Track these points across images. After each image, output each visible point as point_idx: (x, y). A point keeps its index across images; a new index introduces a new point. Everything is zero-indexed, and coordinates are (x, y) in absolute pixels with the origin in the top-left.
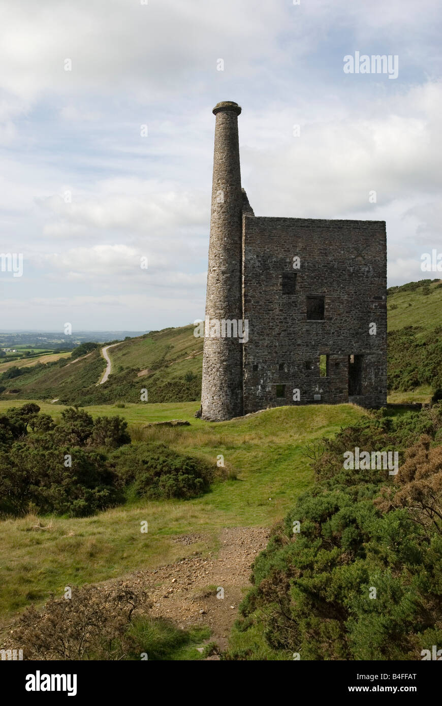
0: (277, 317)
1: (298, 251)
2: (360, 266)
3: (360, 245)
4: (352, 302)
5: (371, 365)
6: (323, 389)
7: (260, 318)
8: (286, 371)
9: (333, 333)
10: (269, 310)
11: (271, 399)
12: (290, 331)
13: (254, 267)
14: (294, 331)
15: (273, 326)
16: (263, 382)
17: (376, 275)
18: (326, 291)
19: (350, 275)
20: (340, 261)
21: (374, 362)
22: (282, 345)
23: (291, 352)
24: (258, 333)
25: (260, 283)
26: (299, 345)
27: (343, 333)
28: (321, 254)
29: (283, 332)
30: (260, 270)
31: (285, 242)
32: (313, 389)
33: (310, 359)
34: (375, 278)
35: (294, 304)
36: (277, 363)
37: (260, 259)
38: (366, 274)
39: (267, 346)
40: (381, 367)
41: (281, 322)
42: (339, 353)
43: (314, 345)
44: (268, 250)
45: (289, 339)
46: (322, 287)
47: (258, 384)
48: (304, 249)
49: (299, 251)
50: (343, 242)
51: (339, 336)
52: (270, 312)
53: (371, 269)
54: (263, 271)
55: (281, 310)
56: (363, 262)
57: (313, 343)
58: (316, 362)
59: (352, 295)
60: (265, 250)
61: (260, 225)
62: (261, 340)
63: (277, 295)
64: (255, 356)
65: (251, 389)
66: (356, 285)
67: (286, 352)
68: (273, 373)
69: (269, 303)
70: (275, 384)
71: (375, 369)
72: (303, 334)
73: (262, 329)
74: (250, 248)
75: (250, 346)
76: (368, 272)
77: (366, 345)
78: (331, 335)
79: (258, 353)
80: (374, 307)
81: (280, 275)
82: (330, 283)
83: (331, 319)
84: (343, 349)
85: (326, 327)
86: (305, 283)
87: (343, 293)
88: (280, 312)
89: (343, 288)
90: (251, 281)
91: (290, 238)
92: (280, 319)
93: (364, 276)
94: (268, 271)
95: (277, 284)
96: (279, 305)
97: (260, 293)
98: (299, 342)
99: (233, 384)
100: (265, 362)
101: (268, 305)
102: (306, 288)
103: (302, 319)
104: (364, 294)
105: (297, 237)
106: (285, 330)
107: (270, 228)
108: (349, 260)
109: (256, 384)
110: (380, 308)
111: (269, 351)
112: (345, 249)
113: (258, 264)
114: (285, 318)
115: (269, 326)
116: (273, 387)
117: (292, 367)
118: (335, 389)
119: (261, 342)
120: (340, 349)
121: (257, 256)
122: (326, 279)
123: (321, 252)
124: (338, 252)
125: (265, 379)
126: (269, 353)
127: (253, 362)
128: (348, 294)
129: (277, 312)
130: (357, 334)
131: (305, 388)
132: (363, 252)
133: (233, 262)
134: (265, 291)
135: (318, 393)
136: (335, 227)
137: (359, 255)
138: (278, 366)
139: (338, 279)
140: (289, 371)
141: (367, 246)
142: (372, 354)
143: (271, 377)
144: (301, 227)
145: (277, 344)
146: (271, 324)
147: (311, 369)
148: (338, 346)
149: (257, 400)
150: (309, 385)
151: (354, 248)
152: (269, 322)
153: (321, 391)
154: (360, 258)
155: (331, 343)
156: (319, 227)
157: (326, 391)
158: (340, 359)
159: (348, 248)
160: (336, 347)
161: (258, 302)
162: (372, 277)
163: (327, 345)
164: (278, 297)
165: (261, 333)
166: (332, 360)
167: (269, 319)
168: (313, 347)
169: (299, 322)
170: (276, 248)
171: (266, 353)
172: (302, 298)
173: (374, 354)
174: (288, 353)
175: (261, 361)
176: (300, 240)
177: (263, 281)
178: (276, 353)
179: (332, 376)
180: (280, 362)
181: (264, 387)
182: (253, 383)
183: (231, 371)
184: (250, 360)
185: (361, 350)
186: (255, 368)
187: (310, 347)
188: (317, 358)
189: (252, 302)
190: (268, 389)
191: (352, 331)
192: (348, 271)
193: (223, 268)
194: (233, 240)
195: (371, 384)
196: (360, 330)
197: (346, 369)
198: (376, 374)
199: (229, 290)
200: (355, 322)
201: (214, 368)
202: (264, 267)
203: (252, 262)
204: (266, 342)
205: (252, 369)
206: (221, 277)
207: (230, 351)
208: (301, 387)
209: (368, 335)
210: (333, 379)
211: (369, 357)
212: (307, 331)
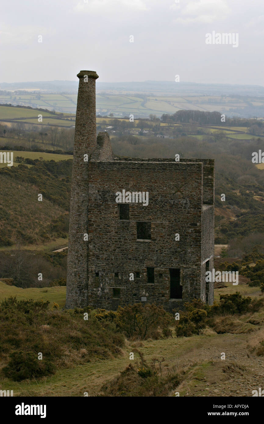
0: (113, 237)
1: (129, 188)
2: (179, 200)
3: (179, 183)
4: (172, 227)
5: (188, 277)
6: (149, 293)
7: (100, 238)
8: (120, 278)
9: (157, 251)
10: (107, 232)
11: (108, 298)
12: (123, 248)
13: (96, 200)
14: (126, 248)
15: (110, 244)
16: (103, 285)
17: (192, 206)
18: (152, 218)
19: (171, 206)
20: (163, 195)
21: (190, 275)
22: (117, 259)
23: (123, 264)
24: (98, 249)
25: (101, 212)
26: (130, 259)
27: (165, 251)
28: (147, 190)
29: (118, 249)
30: (101, 202)
31: (119, 181)
32: (141, 293)
33: (139, 270)
34: (191, 209)
35: (126, 228)
36: (113, 272)
37: (100, 194)
38: (184, 206)
39: (105, 259)
41: (116, 241)
42: (162, 266)
43: (142, 259)
44: (107, 187)
45: (122, 254)
46: (148, 215)
47: (99, 287)
48: (135, 186)
49: (131, 187)
50: (166, 181)
51: (162, 253)
52: (108, 233)
53: (188, 202)
54: (103, 203)
55: (116, 232)
56: (182, 196)
57: (141, 258)
58: (143, 273)
59: (173, 222)
60: (104, 187)
61: (100, 168)
62: (101, 254)
63: (113, 221)
64: (96, 266)
65: (94, 290)
66: (176, 214)
67: (120, 264)
68: (110, 279)
69: (107, 226)
70: (111, 287)
71: (191, 280)
72: (133, 251)
73: (102, 246)
74: (93, 185)
75: (93, 259)
76: (186, 204)
77: (184, 261)
78: (155, 252)
79: (98, 264)
80: (190, 231)
81: (116, 205)
82: (155, 212)
83: (155, 240)
84: (165, 263)
85: (151, 246)
86: (136, 212)
87: (165, 220)
88: (116, 234)
89: (165, 216)
90: (94, 210)
91: (124, 177)
92: (116, 239)
93: (183, 207)
94: (107, 202)
95: (113, 213)
96: (115, 228)
97: (101, 219)
98: (130, 257)
99: (81, 285)
100: (104, 270)
101: (106, 228)
102: (136, 216)
103: (133, 239)
104: (182, 222)
105: (129, 176)
106: (119, 248)
107: (108, 169)
108: (170, 194)
109: (97, 286)
110: (195, 233)
111: (107, 263)
112: (167, 186)
113: (99, 197)
114: (120, 239)
115: (107, 244)
116: (110, 289)
117: (124, 275)
118: (158, 294)
119: (101, 256)
120: (162, 263)
121: (98, 191)
122: (151, 209)
124: (161, 188)
125: (104, 283)
126: (107, 264)
127: (95, 271)
128: (169, 221)
129: (113, 233)
130: (176, 252)
131: (134, 292)
132: (182, 188)
133: (83, 195)
134: (105, 218)
135: (145, 296)
136: (160, 169)
137: (179, 191)
138: (114, 274)
139: (161, 209)
140: (122, 278)
141: (185, 184)
142: (188, 268)
143: (109, 282)
144: (133, 168)
145: (113, 258)
146: (109, 243)
147: (139, 277)
148: (161, 261)
149: (99, 299)
150: (138, 290)
151: (174, 185)
152: (107, 241)
153: (147, 294)
154: (179, 193)
155: (155, 258)
156: (147, 169)
157: (152, 295)
158: (162, 271)
159: (170, 185)
160: (159, 261)
161: (99, 226)
162: (189, 208)
163: (152, 260)
164: (114, 222)
165: (101, 249)
166: (156, 271)
167: (107, 238)
168: (141, 261)
169: (130, 242)
170: (112, 185)
171: (104, 264)
172: (133, 222)
173: (190, 268)
174: (121, 265)
175: (101, 270)
176: (131, 179)
177: (103, 210)
178: (112, 264)
179: (156, 284)
180: (116, 271)
181: (103, 289)
182: (95, 285)
183: (79, 276)
184: (93, 269)
185: (179, 265)
186: (97, 274)
187: (139, 261)
188: (144, 270)
189: (94, 226)
190: (106, 291)
191: (172, 250)
192: (170, 203)
193: (76, 199)
194: (83, 178)
195: (187, 291)
196: (178, 249)
197: (167, 279)
198: (192, 284)
199: (79, 216)
200: (175, 243)
201: (69, 272)
202: (104, 199)
203: (95, 196)
204: (105, 256)
205: (94, 276)
206: (75, 206)
207: (79, 261)
208: (131, 291)
209: (186, 253)
210: (157, 286)
211: (186, 271)
212: (136, 248)
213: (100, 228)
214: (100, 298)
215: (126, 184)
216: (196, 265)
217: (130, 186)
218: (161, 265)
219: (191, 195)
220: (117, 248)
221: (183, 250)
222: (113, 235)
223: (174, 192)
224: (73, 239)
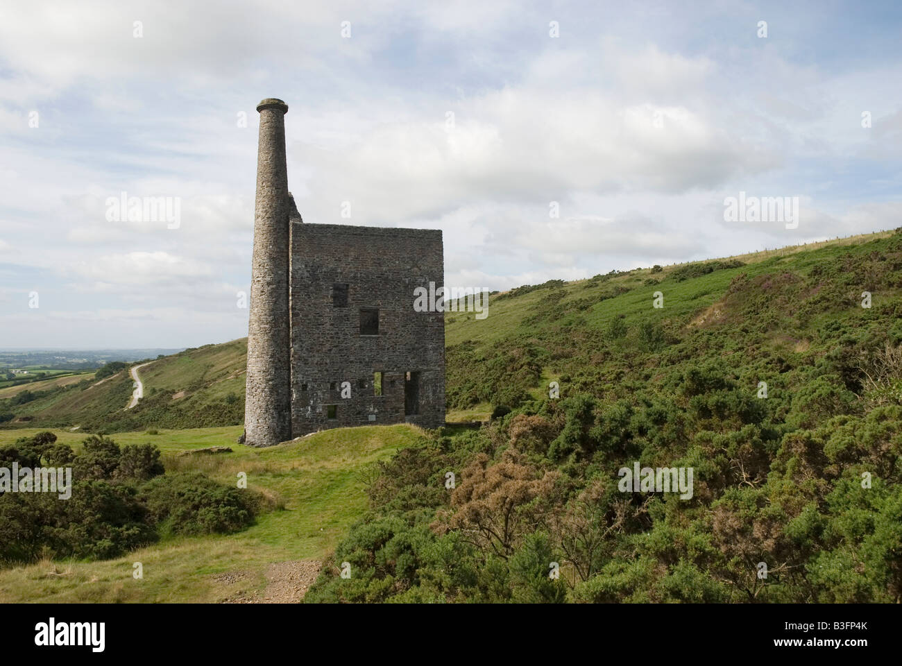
0: (327, 332)
1: (350, 261)
2: (417, 277)
3: (415, 255)
4: (407, 315)
5: (429, 382)
6: (378, 409)
7: (309, 333)
8: (338, 390)
9: (388, 349)
10: (319, 325)
11: (322, 421)
12: (342, 346)
13: (302, 278)
14: (346, 347)
15: (323, 342)
16: (313, 403)
18: (380, 303)
19: (406, 287)
20: (395, 271)
21: (432, 379)
22: (333, 362)
23: (343, 370)
24: (307, 349)
25: (309, 295)
26: (352, 362)
27: (399, 349)
30: (309, 281)
31: (336, 251)
32: (367, 409)
33: (364, 376)
35: (346, 318)
36: (328, 382)
37: (309, 269)
38: (421, 286)
39: (317, 364)
40: (438, 384)
41: (331, 338)
42: (395, 370)
43: (368, 362)
44: (318, 260)
45: (341, 356)
46: (376, 300)
47: (308, 405)
48: (356, 258)
50: (398, 252)
51: (394, 352)
52: (321, 326)
53: (428, 280)
54: (312, 282)
55: (332, 325)
56: (419, 273)
57: (367, 359)
58: (370, 380)
59: (408, 308)
60: (314, 259)
61: (309, 232)
62: (311, 357)
63: (328, 308)
64: (304, 374)
65: (300, 411)
66: (412, 297)
67: (338, 370)
68: (324, 393)
69: (319, 316)
70: (326, 405)
71: (432, 387)
72: (355, 350)
73: (312, 345)
74: (298, 257)
75: (299, 364)
76: (425, 283)
77: (424, 361)
78: (385, 351)
79: (307, 371)
80: (430, 320)
81: (331, 286)
82: (385, 295)
83: (386, 333)
84: (399, 366)
85: (381, 342)
86: (358, 295)
87: (398, 306)
88: (331, 327)
89: (398, 301)
90: (299, 292)
91: (342, 247)
92: (331, 334)
94: (318, 282)
95: (327, 296)
96: (330, 319)
97: (309, 306)
98: (352, 358)
99: (279, 405)
100: (315, 381)
101: (318, 319)
102: (359, 300)
103: (355, 334)
105: (349, 245)
107: (319, 235)
108: (404, 270)
109: (305, 405)
110: (437, 322)
111: (320, 369)
112: (400, 259)
113: (306, 274)
114: (337, 333)
115: (319, 342)
116: (324, 408)
118: (391, 409)
119: (310, 359)
120: (396, 366)
121: (306, 266)
122: (380, 290)
123: (375, 263)
124: (392, 262)
125: (315, 399)
126: (319, 371)
127: (302, 382)
128: (403, 308)
129: (328, 326)
130: (413, 349)
131: (359, 408)
132: (419, 262)
133: (280, 272)
134: (315, 304)
135: (372, 413)
136: (389, 236)
137: (415, 265)
138: (329, 386)
139: (393, 291)
140: (341, 390)
141: (423, 256)
142: (430, 371)
143: (322, 397)
144: (353, 234)
145: (328, 361)
146: (321, 340)
147: (365, 388)
148: (393, 362)
149: (307, 422)
150: (363, 405)
151: (409, 258)
152: (319, 338)
153: (376, 411)
154: (416, 269)
155: (386, 359)
156: (373, 235)
157: (382, 411)
158: (396, 376)
159: (404, 258)
160: (391, 363)
161: (307, 316)
163: (381, 361)
164: (328, 310)
165: (310, 350)
166: (387, 377)
167: (319, 334)
168: (367, 364)
169: (352, 338)
170: (326, 258)
171: (317, 372)
172: (354, 311)
173: (432, 370)
174: (340, 371)
175: (311, 379)
176: (352, 249)
177: (312, 293)
178: (327, 371)
179: (388, 395)
180: (332, 381)
181: (314, 408)
182: (302, 404)
183: (277, 391)
184: (298, 379)
185: (417, 367)
186: (305, 387)
187: (364, 364)
188: (371, 376)
189: (301, 316)
190: (318, 410)
191: (407, 347)
192: (404, 282)
193: (268, 279)
194: (279, 248)
195: (428, 402)
196: (417, 345)
197: (402, 387)
198: (434, 392)
199: (275, 303)
200: (412, 336)
201: (259, 388)
202: (314, 277)
203: (300, 272)
204: (316, 360)
205: (301, 389)
206: (267, 289)
207: (276, 369)
208: (354, 408)
209: (426, 350)
210: (389, 398)
211: (426, 374)
212: (360, 346)
213: (309, 320)
214: (310, 422)
215: (345, 256)
216: (439, 366)
217: (350, 259)
218: (393, 369)
219: (432, 271)
220: (335, 347)
221: (423, 347)
222: (328, 328)
223: (409, 267)
224: (266, 338)
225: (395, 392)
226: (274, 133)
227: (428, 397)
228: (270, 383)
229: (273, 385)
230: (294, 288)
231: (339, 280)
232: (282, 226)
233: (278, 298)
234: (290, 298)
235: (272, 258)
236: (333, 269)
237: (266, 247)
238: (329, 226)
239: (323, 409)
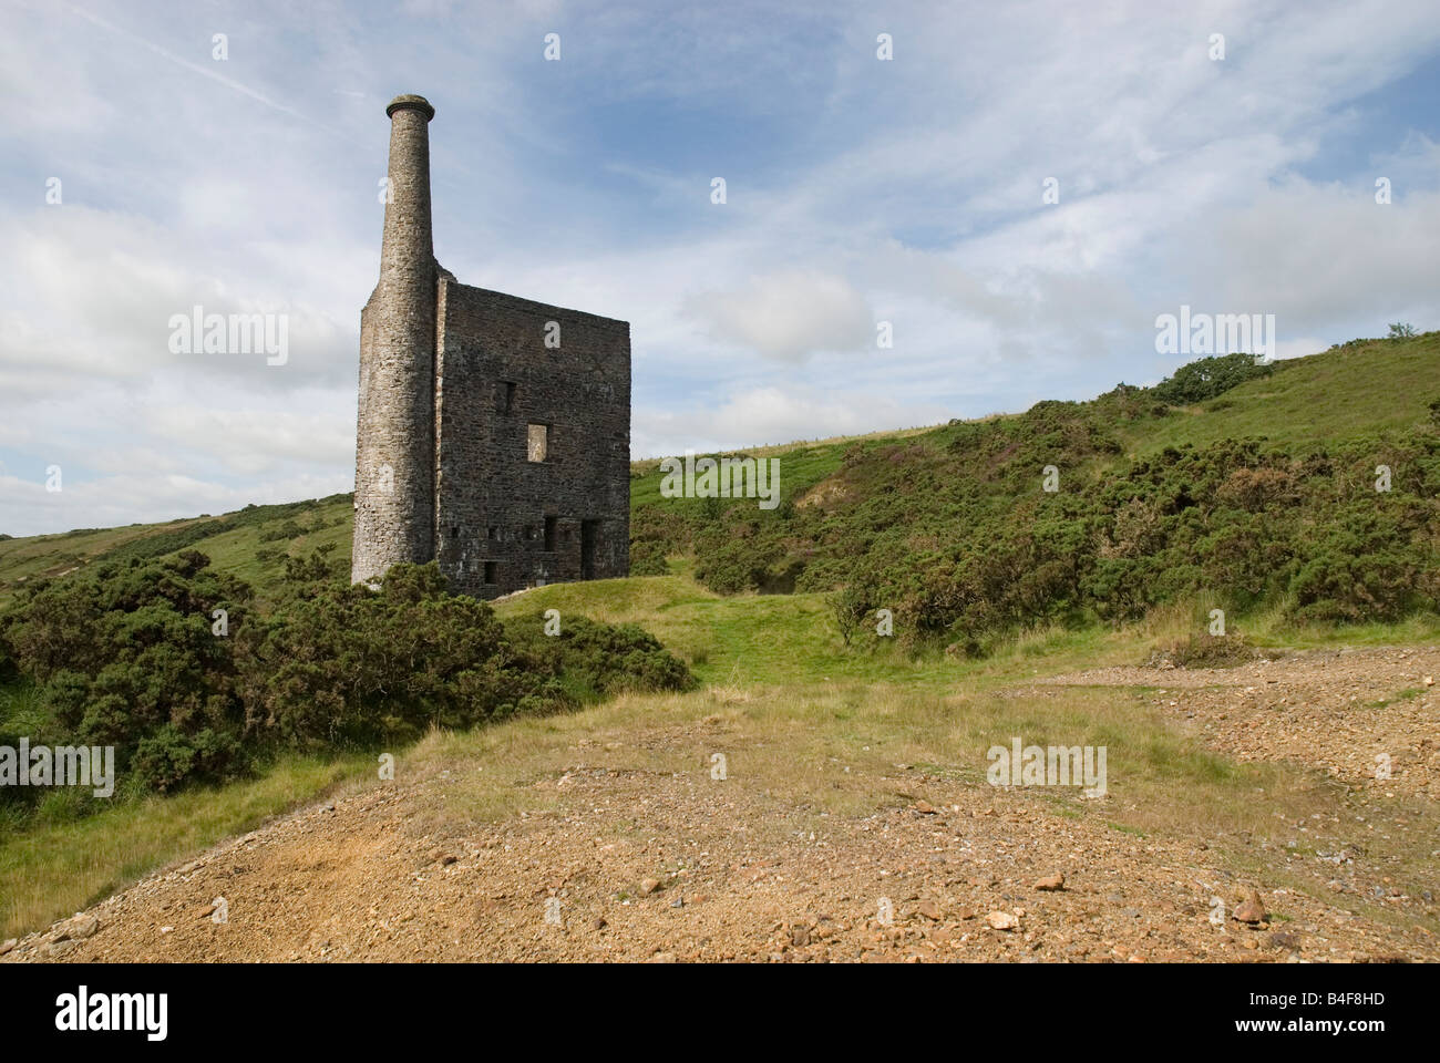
0: (488, 450)
1: (518, 349)
2: (599, 384)
3: (598, 352)
5: (610, 536)
6: (548, 571)
7: (464, 450)
8: (499, 539)
9: (562, 484)
10: (477, 439)
11: (477, 585)
12: (506, 475)
13: (457, 365)
14: (511, 476)
15: (481, 465)
16: (466, 556)
17: (617, 400)
18: (555, 417)
19: (586, 396)
20: (574, 372)
21: (614, 532)
22: (494, 497)
23: (505, 509)
24: (460, 474)
25: (465, 393)
26: (517, 499)
27: (575, 485)
28: (549, 358)
29: (495, 476)
30: (466, 371)
31: (501, 330)
32: (536, 570)
33: (532, 522)
34: (616, 405)
35: (511, 433)
36: (487, 526)
37: (467, 354)
38: (605, 397)
39: (472, 497)
40: (622, 540)
41: (493, 460)
42: (570, 515)
43: (538, 500)
44: (478, 341)
45: (504, 489)
46: (550, 410)
47: (459, 559)
48: (527, 345)
49: (521, 348)
50: (578, 344)
51: (570, 489)
52: (479, 441)
53: (612, 390)
54: (470, 374)
55: (494, 440)
56: (602, 379)
57: (537, 497)
58: (539, 528)
59: (588, 426)
60: (474, 340)
61: (467, 298)
62: (465, 486)
63: (489, 415)
64: (455, 512)
65: (449, 568)
66: (593, 411)
67: (500, 509)
68: (480, 542)
69: (477, 426)
70: (483, 560)
71: (615, 543)
72: (523, 481)
73: (467, 468)
74: (452, 334)
75: (448, 496)
76: (609, 394)
77: (605, 505)
78: (560, 486)
79: (459, 507)
80: (614, 449)
81: (494, 382)
82: (560, 405)
83: (560, 461)
84: (575, 509)
86: (528, 401)
87: (576, 422)
88: (492, 443)
89: (576, 414)
90: (454, 387)
91: (509, 326)
92: (492, 454)
93: (603, 400)
94: (477, 374)
95: (489, 397)
96: (491, 432)
97: (465, 408)
98: (518, 493)
99: (420, 558)
100: (469, 523)
101: (475, 430)
102: (529, 408)
103: (523, 458)
104: (602, 428)
105: (518, 325)
106: (498, 474)
107: (480, 303)
108: (585, 372)
109: (455, 559)
110: (621, 451)
111: (476, 505)
112: (580, 355)
113: (463, 360)
114: (499, 454)
115: (477, 464)
116: (479, 564)
117: (506, 533)
118: (564, 571)
119: (464, 490)
120: (571, 509)
121: (463, 348)
122: (555, 397)
123: (549, 355)
124: (571, 358)
125: (468, 551)
126: (475, 508)
127: (451, 523)
128: (582, 425)
129: (488, 442)
130: (593, 487)
131: (524, 568)
132: (603, 363)
133: (423, 353)
134: (472, 406)
135: (541, 577)
136: (567, 320)
137: (598, 367)
138: (487, 532)
139: (570, 400)
140: (502, 539)
141: (608, 356)
142: (611, 520)
143: (478, 548)
144: (523, 309)
145: (487, 495)
146: (479, 461)
147: (533, 538)
148: (569, 503)
149: (457, 586)
150: (530, 564)
151: (591, 355)
152: (476, 458)
153: (546, 574)
154: (599, 372)
155: (560, 498)
156: (548, 316)
157: (553, 575)
158: (571, 525)
159: (584, 354)
160: (566, 505)
161: (461, 423)
162: (614, 403)
163: (554, 501)
164: (489, 418)
165: (464, 476)
166: (560, 525)
167: (476, 452)
168: (537, 504)
169: (518, 462)
170: (488, 340)
171: (472, 509)
172: (523, 422)
173: (614, 519)
174: (502, 511)
175: (464, 521)
176: (521, 330)
177: (469, 390)
178: (485, 509)
179: (561, 551)
180: (491, 525)
181: (467, 565)
182: (451, 557)
183: (417, 536)
184: (447, 519)
185: (597, 513)
186: (455, 531)
188: (541, 522)
189: (453, 423)
190: (473, 569)
191: (586, 483)
192: (584, 389)
193: (407, 361)
194: (424, 317)
195: (609, 565)
196: (597, 482)
197: (578, 542)
198: (616, 551)
199: (416, 399)
200: (592, 469)
201: (388, 529)
202: (472, 366)
203: (455, 356)
204: (473, 491)
205: (450, 535)
206: (405, 377)
207: (416, 501)
208: (519, 567)
209: (607, 491)
210: (562, 556)
211: (608, 524)
212: (529, 477)
213: (464, 430)
215: (513, 340)
216: (623, 514)
217: (519, 346)
218: (568, 513)
219: (617, 378)
220: (494, 474)
221: (604, 485)
222: (488, 444)
223: (590, 369)
224: (402, 452)
225: (570, 547)
226: (418, 146)
227: (608, 558)
228: (408, 522)
229: (411, 525)
230: (445, 379)
231: (505, 375)
232: (428, 285)
233: (420, 392)
234: (439, 394)
235: (412, 330)
236: (498, 359)
237: (405, 313)
238: (494, 294)
239: (479, 567)
